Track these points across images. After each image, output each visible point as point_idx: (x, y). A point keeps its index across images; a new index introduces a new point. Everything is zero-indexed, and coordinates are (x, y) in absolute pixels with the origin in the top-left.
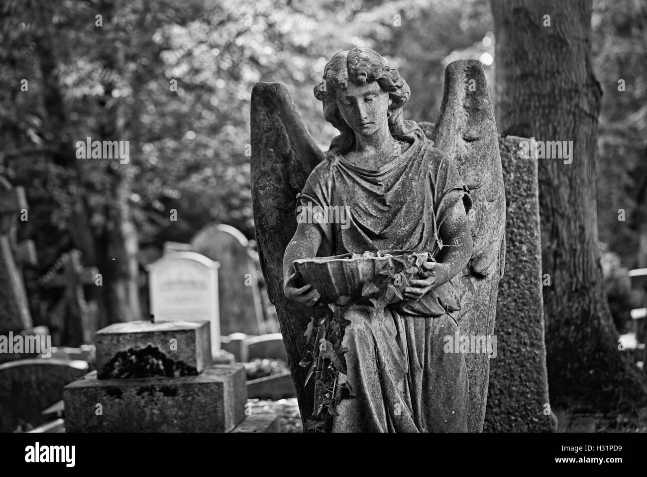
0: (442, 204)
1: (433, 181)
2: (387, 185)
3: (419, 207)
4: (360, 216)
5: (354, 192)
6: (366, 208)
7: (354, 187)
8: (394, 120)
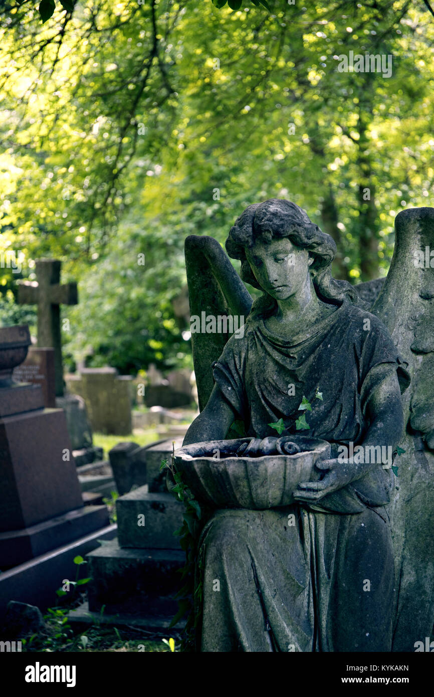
0: (366, 381)
1: (358, 352)
2: (302, 358)
3: (337, 385)
4: (270, 392)
5: (264, 364)
6: (276, 384)
7: (265, 358)
8: (319, 280)
